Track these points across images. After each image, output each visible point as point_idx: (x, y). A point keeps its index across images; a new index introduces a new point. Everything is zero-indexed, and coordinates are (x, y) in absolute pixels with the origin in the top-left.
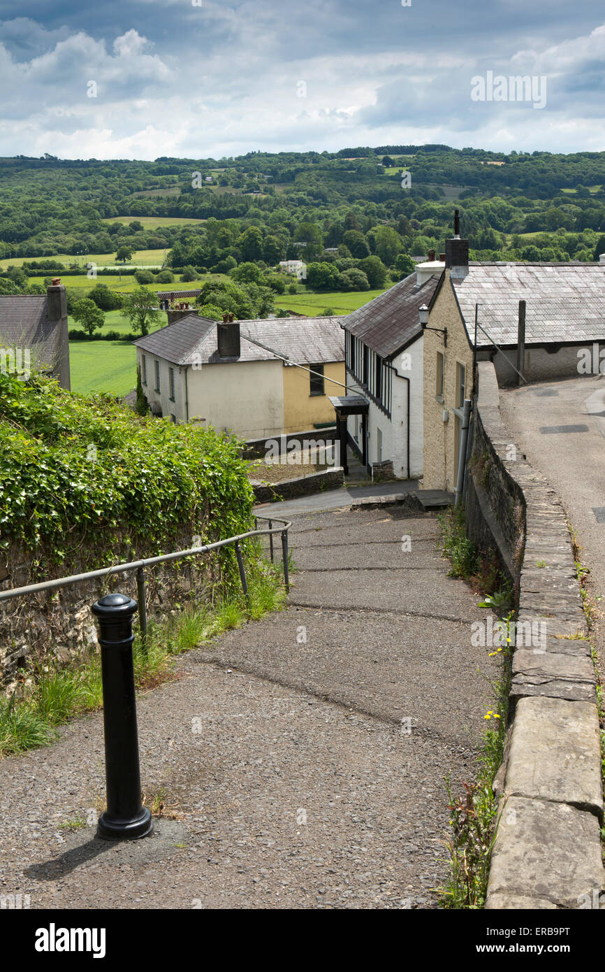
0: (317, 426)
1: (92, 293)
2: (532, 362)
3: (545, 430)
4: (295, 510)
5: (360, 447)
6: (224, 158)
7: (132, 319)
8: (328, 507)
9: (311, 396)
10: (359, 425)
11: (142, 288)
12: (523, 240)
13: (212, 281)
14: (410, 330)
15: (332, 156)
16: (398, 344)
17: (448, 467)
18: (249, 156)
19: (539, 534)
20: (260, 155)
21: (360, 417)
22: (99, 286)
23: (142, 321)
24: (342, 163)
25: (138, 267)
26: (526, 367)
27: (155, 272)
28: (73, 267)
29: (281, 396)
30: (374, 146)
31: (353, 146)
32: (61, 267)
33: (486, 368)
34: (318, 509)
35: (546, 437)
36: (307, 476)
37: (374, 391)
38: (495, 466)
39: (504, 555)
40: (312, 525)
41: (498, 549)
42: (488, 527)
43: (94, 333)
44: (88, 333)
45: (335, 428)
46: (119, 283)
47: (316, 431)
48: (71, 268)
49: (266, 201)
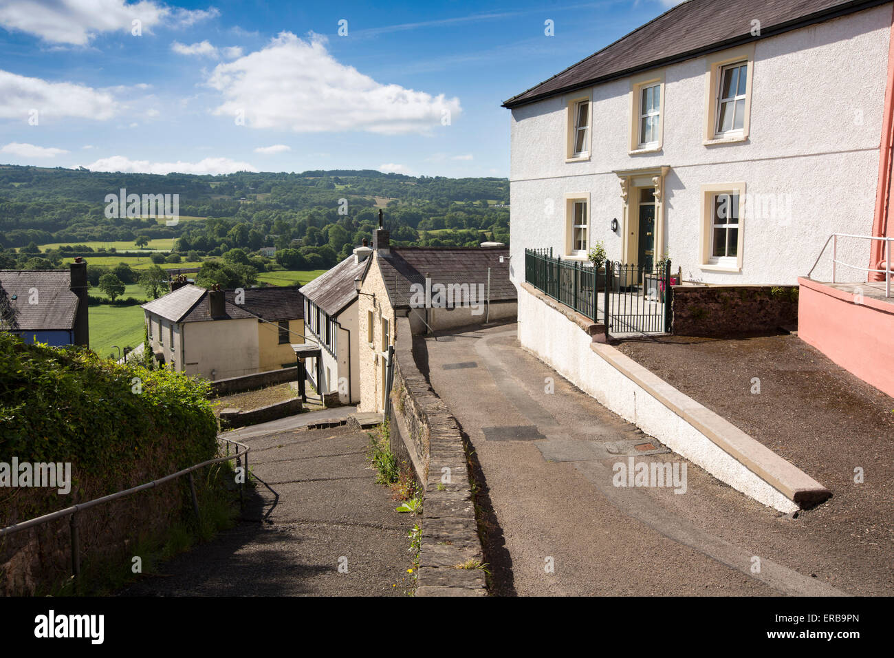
0: (284, 366)
1: (116, 269)
2: (436, 317)
3: (447, 367)
4: (264, 431)
5: (315, 381)
6: (220, 175)
7: (147, 289)
8: (289, 428)
9: (280, 343)
10: (314, 365)
11: (156, 266)
12: (430, 235)
13: (210, 261)
14: (350, 295)
15: (299, 176)
16: (340, 305)
17: (378, 395)
18: (238, 173)
19: (441, 456)
20: (246, 173)
21: (315, 358)
22: (122, 264)
23: (155, 291)
24: (306, 180)
25: (153, 251)
26: (432, 321)
27: (167, 254)
28: (100, 250)
29: (257, 344)
30: (327, 169)
31: (313, 169)
32: (90, 250)
33: (403, 322)
34: (282, 430)
35: (447, 372)
36: (275, 404)
37: (324, 339)
38: (408, 396)
39: (416, 468)
40: (276, 443)
41: (412, 463)
42: (404, 444)
43: (116, 299)
44: (111, 299)
45: (296, 367)
46: (137, 262)
47: (282, 370)
48: (99, 251)
49: (251, 205)
